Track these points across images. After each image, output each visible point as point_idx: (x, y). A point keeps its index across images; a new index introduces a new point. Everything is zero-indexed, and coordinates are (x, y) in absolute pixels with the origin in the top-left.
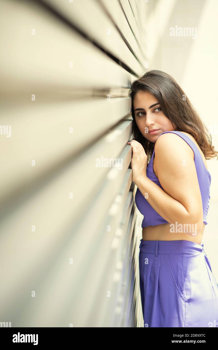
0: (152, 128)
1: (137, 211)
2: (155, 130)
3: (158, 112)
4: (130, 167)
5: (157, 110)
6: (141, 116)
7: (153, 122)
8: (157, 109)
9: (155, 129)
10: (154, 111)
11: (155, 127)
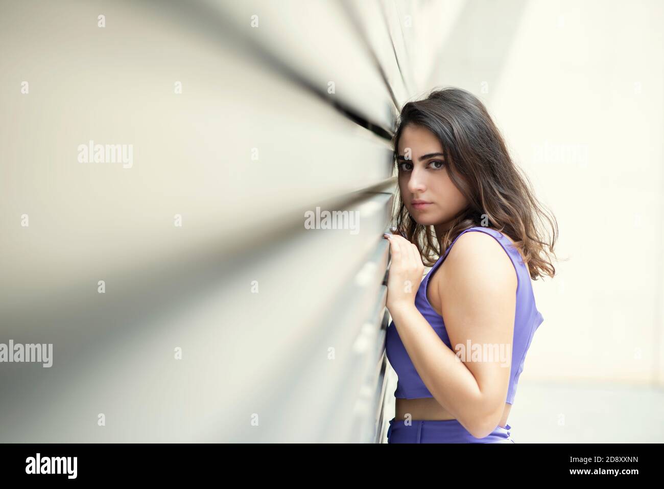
0: (418, 197)
1: (390, 370)
2: (423, 203)
3: (434, 170)
4: (385, 283)
5: (433, 166)
6: (406, 171)
7: (422, 187)
8: (434, 161)
9: (424, 201)
10: (427, 167)
11: (423, 197)
